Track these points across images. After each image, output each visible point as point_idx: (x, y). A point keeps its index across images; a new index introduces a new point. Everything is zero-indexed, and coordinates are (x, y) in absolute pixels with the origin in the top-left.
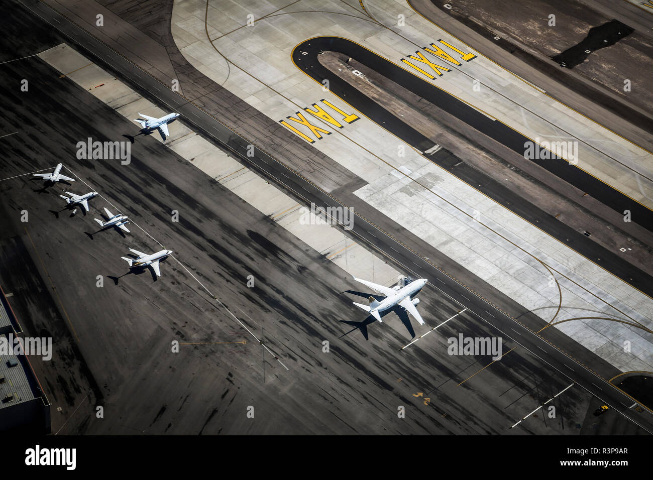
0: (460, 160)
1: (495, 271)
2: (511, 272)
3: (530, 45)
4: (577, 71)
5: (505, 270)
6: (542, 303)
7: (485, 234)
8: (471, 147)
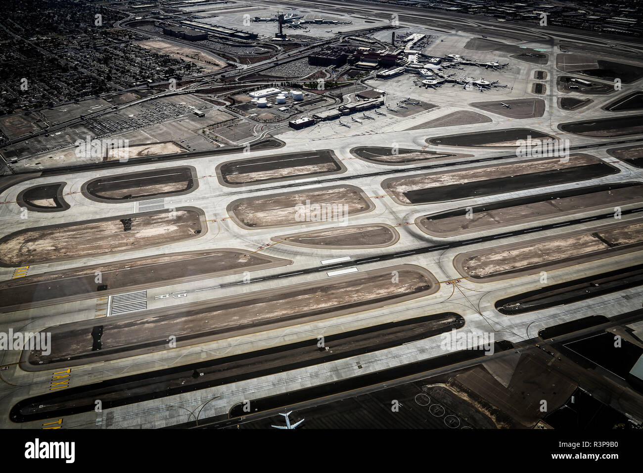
0: (110, 401)
1: (164, 422)
2: (168, 417)
3: (81, 352)
4: (103, 348)
5: (166, 419)
6: (187, 417)
7: (147, 414)
8: (107, 395)
